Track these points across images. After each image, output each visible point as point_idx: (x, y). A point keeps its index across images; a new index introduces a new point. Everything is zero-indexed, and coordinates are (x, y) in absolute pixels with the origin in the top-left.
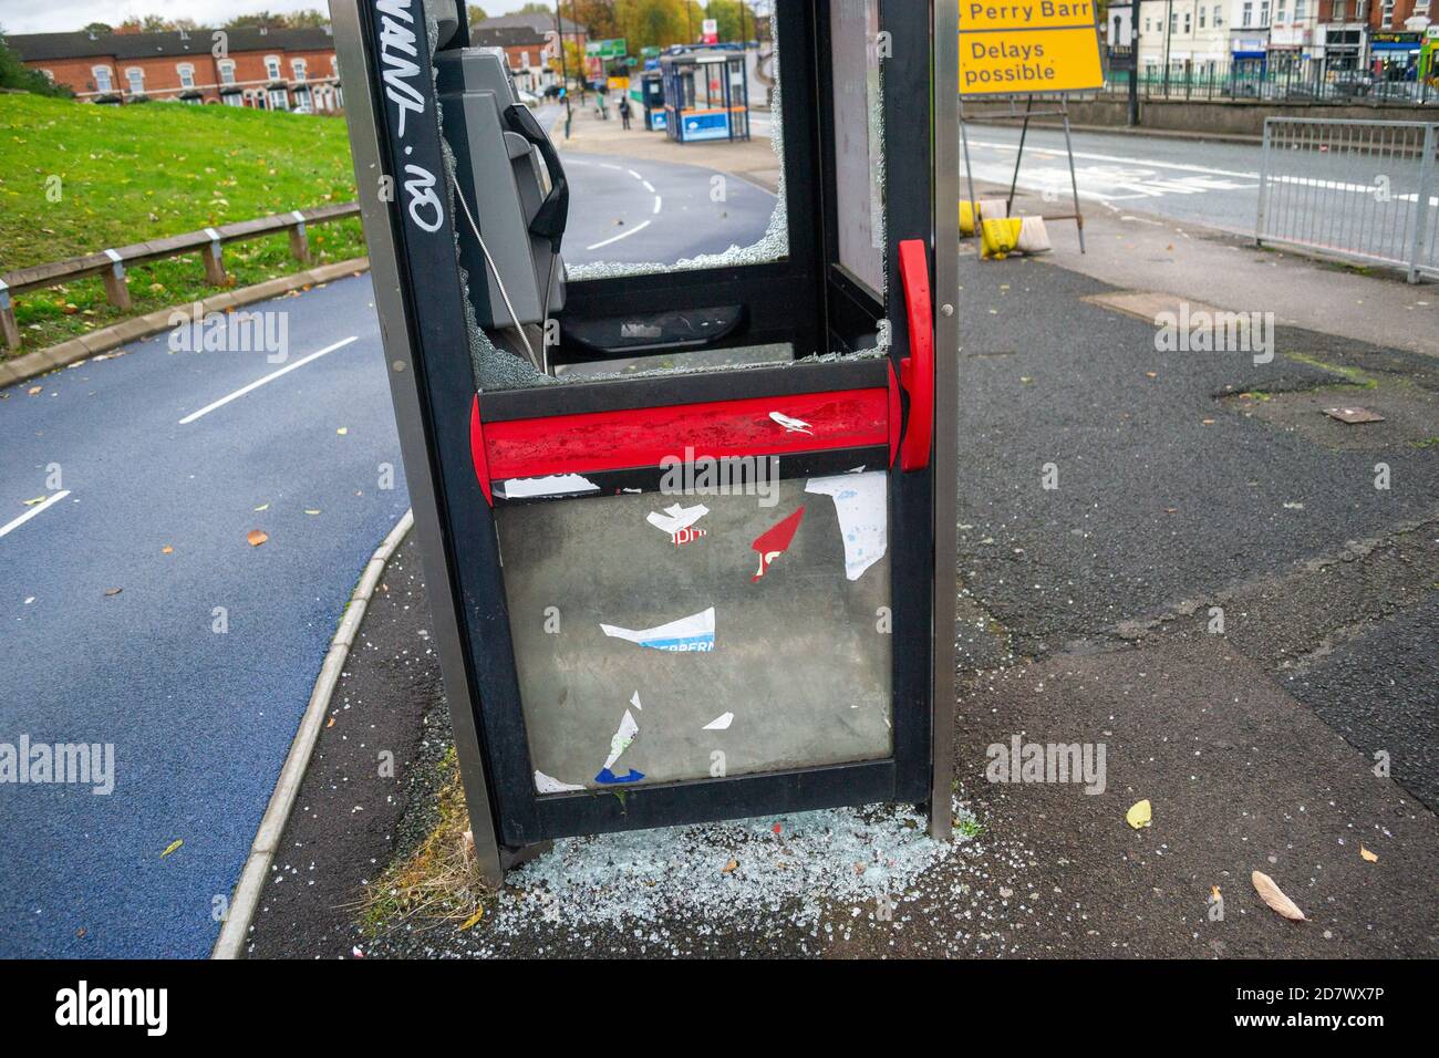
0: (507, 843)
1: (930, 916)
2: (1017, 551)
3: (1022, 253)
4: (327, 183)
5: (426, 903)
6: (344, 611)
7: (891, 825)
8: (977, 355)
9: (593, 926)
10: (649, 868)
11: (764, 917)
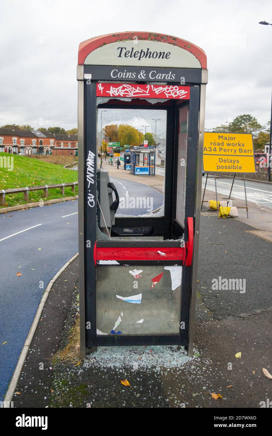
0: (88, 346)
1: (186, 372)
2: (217, 295)
3: (230, 217)
4: (33, 179)
5: (67, 360)
6: (43, 294)
7: (179, 353)
8: (214, 244)
9: (106, 368)
10: (120, 357)
11: (147, 369)
